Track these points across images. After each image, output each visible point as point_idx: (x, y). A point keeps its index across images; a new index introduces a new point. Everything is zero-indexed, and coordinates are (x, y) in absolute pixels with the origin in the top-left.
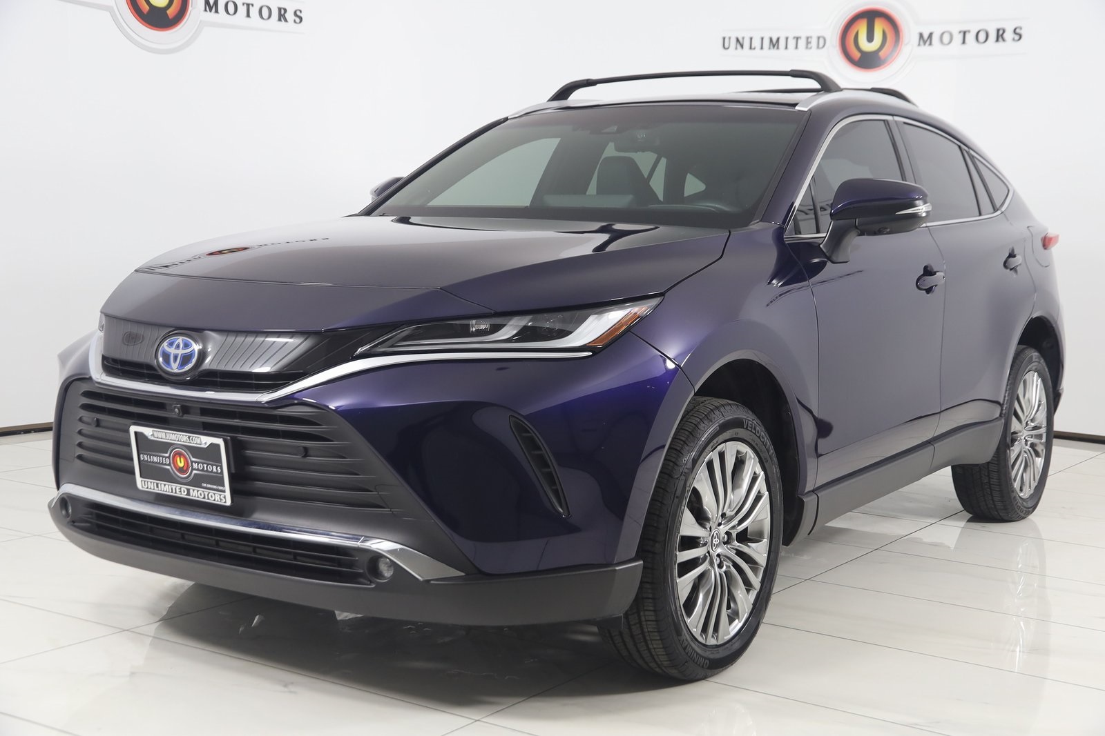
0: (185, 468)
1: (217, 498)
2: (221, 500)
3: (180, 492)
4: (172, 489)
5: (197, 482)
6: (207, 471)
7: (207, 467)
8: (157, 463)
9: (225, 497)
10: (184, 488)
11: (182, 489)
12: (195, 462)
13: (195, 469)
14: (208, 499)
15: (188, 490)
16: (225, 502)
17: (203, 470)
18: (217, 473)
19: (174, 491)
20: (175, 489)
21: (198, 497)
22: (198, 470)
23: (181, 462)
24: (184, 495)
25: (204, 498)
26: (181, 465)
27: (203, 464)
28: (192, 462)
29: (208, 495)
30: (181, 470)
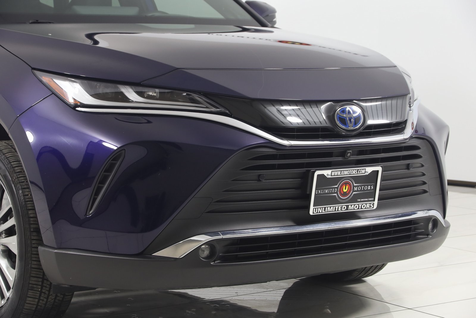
0: (347, 193)
1: (368, 206)
2: (370, 206)
3: (342, 209)
4: (335, 208)
5: (354, 200)
6: (364, 190)
7: (364, 188)
8: (328, 193)
9: (373, 205)
10: (344, 206)
11: (343, 207)
12: (356, 186)
13: (356, 191)
14: (361, 208)
15: (347, 206)
16: (373, 208)
17: (361, 190)
18: (371, 190)
19: (337, 210)
20: (338, 208)
21: (354, 209)
22: (358, 191)
23: (345, 189)
24: (344, 210)
25: (358, 209)
26: (345, 191)
27: (361, 186)
28: (354, 186)
29: (361, 206)
30: (345, 194)
